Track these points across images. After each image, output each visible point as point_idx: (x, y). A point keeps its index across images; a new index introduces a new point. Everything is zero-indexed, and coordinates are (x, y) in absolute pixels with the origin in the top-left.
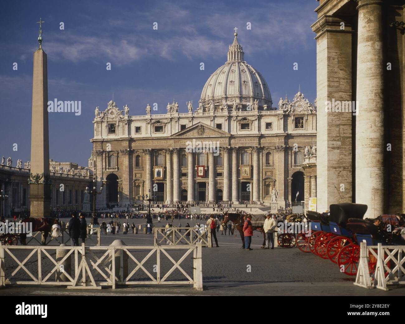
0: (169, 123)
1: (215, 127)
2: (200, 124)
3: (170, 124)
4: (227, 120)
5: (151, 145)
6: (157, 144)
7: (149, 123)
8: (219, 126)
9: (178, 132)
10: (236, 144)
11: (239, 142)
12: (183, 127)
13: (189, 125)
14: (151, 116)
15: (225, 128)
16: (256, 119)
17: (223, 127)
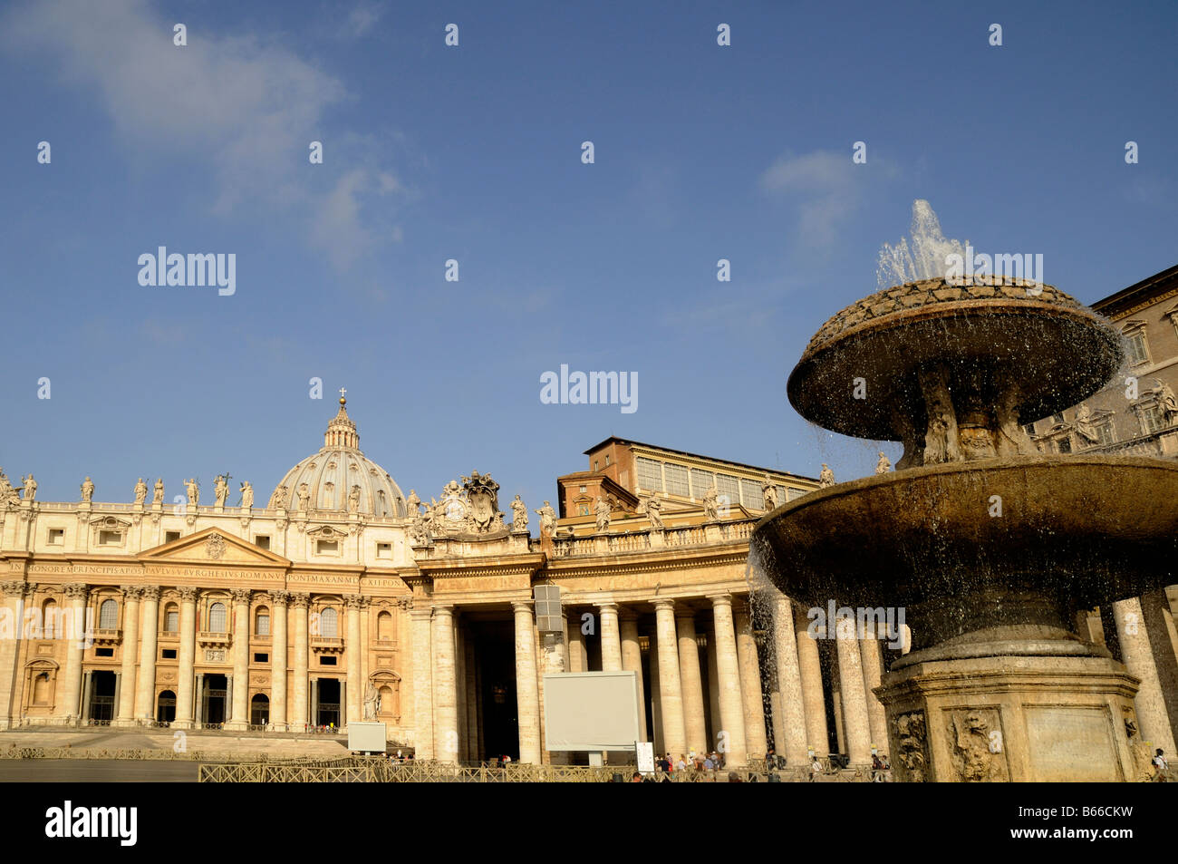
0: (137, 524)
1: (253, 541)
2: (214, 532)
3: (139, 527)
4: (282, 528)
5: (84, 574)
6: (102, 574)
7: (84, 522)
8: (263, 541)
9: (156, 546)
10: (301, 585)
11: (310, 582)
12: (173, 536)
13: (186, 531)
14: (91, 504)
15: (276, 546)
16: (353, 533)
17: (272, 542)
